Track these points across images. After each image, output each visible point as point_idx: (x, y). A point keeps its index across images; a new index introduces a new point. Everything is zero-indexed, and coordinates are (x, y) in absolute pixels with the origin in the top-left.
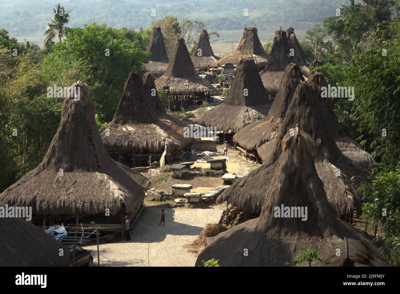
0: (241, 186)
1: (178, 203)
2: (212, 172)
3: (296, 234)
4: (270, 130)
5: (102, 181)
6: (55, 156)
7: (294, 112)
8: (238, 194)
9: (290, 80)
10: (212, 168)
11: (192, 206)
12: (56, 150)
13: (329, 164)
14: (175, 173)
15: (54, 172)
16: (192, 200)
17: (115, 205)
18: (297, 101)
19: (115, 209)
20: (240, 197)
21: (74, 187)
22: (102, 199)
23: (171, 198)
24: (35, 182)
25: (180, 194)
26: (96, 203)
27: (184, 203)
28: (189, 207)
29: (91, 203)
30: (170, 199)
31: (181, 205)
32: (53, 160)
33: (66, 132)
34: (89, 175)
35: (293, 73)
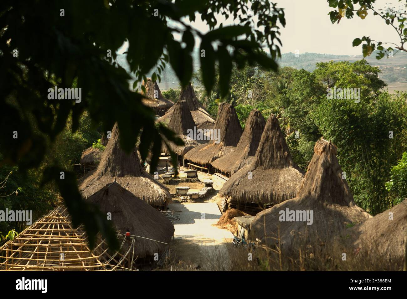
0: (237, 185)
1: (183, 199)
2: (190, 180)
3: (333, 205)
4: (218, 150)
5: (147, 183)
6: (110, 166)
7: (268, 134)
8: (236, 190)
9: (228, 115)
10: (188, 177)
11: (193, 201)
12: (111, 162)
13: (294, 168)
14: (165, 180)
15: (111, 177)
16: (193, 197)
17: (161, 199)
18: (270, 127)
19: (161, 201)
20: (237, 192)
21: (128, 187)
22: (151, 195)
23: (175, 196)
24: (99, 185)
25: (182, 194)
26: (147, 198)
27: (187, 199)
28: (191, 202)
29: (144, 198)
30: (174, 198)
31: (185, 201)
32: (109, 169)
33: (118, 149)
34: (136, 179)
35: (230, 110)
